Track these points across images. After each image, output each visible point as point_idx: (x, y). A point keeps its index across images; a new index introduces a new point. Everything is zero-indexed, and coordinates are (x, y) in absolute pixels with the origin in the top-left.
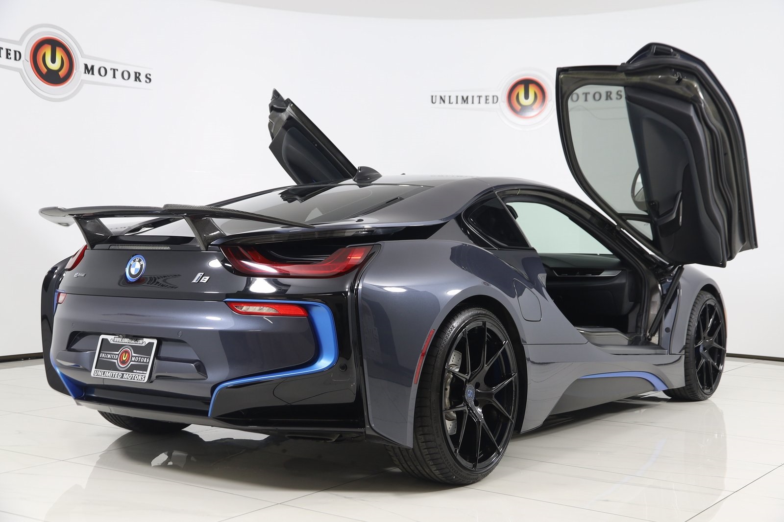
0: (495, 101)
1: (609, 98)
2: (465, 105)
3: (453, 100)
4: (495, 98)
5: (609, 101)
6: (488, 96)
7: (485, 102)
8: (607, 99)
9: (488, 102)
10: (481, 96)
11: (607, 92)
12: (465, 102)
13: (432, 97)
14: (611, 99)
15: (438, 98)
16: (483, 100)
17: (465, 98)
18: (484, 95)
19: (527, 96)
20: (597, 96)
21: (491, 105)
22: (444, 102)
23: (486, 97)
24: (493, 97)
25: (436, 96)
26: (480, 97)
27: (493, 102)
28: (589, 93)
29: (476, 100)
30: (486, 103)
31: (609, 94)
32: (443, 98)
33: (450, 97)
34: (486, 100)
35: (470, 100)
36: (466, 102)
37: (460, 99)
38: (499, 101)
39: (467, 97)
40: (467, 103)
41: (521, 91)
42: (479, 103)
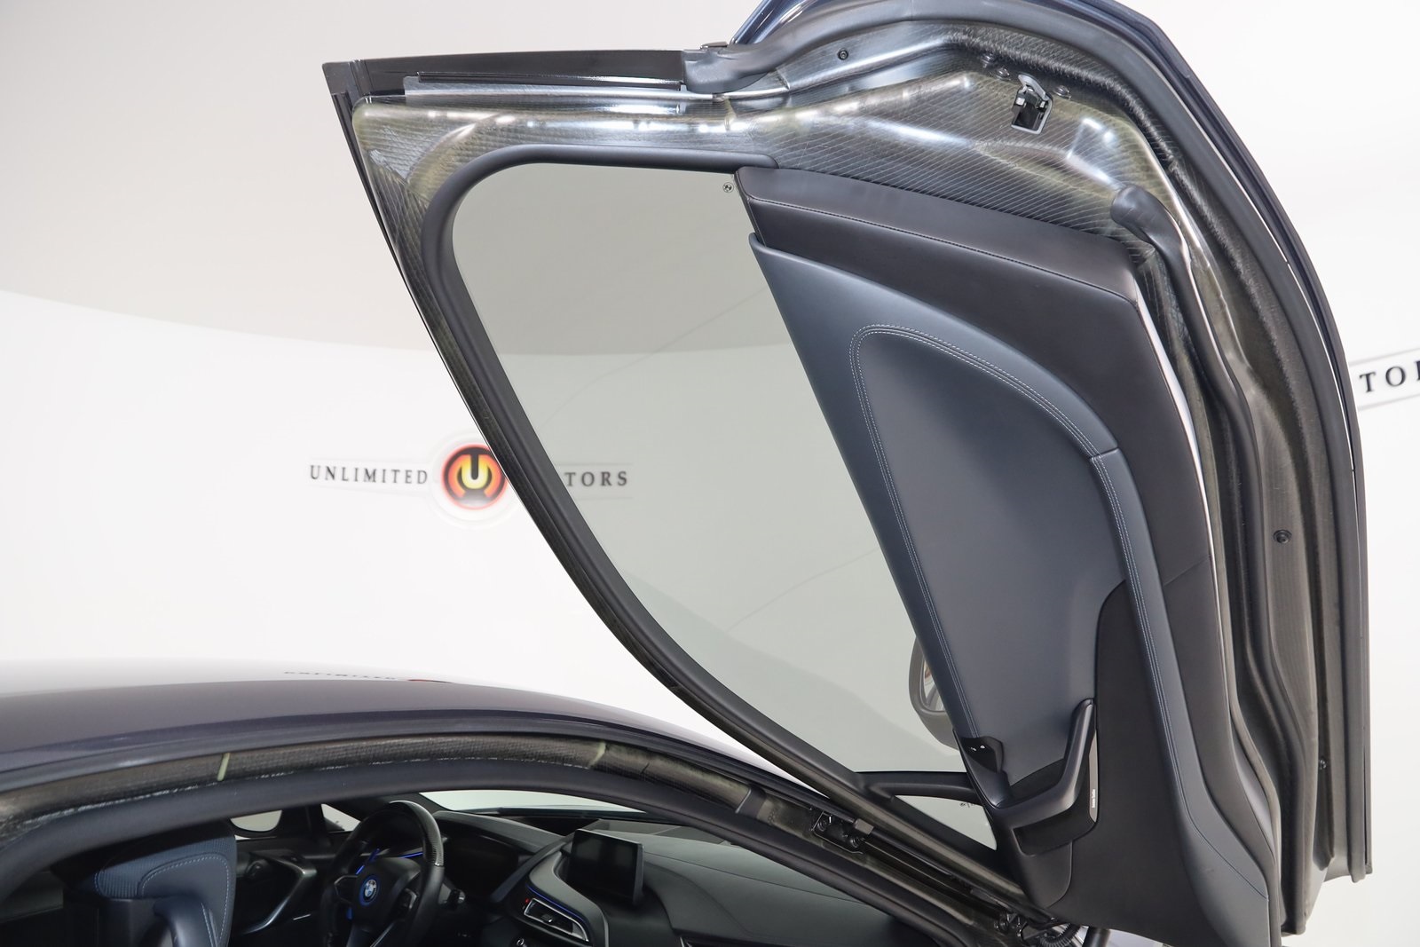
0: (422, 480)
1: (606, 483)
2: (370, 484)
3: (350, 474)
4: (422, 475)
5: (607, 487)
6: (411, 471)
7: (404, 480)
8: (603, 484)
9: (409, 480)
10: (398, 471)
11: (603, 474)
12: (369, 478)
13: (312, 467)
14: (609, 484)
15: (324, 471)
16: (401, 476)
17: (370, 472)
18: (403, 468)
19: (475, 475)
20: (588, 479)
21: (414, 485)
22: (333, 476)
23: (407, 471)
24: (419, 472)
25: (319, 467)
26: (395, 471)
27: (419, 482)
28: (574, 474)
29: (389, 476)
30: (407, 482)
31: (606, 476)
32: (332, 470)
33: (344, 469)
34: (408, 476)
35: (379, 475)
36: (372, 479)
37: (361, 474)
38: (427, 481)
39: (374, 473)
40: (374, 481)
41: (466, 465)
42: (395, 481)
